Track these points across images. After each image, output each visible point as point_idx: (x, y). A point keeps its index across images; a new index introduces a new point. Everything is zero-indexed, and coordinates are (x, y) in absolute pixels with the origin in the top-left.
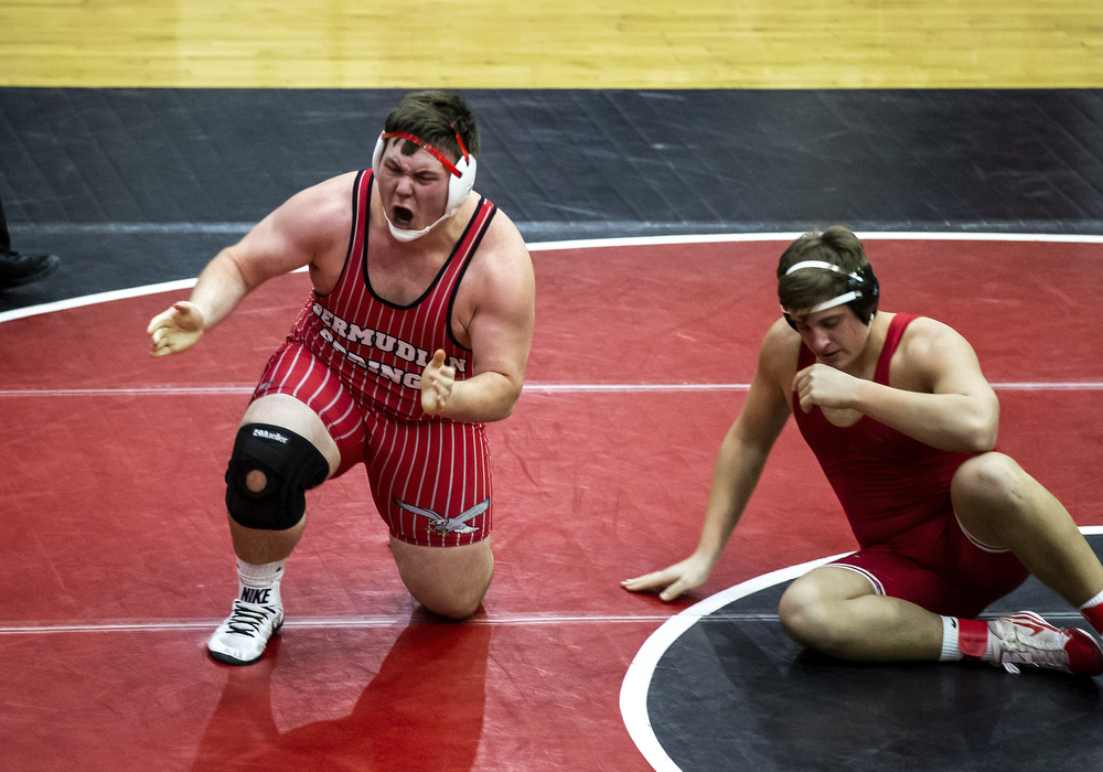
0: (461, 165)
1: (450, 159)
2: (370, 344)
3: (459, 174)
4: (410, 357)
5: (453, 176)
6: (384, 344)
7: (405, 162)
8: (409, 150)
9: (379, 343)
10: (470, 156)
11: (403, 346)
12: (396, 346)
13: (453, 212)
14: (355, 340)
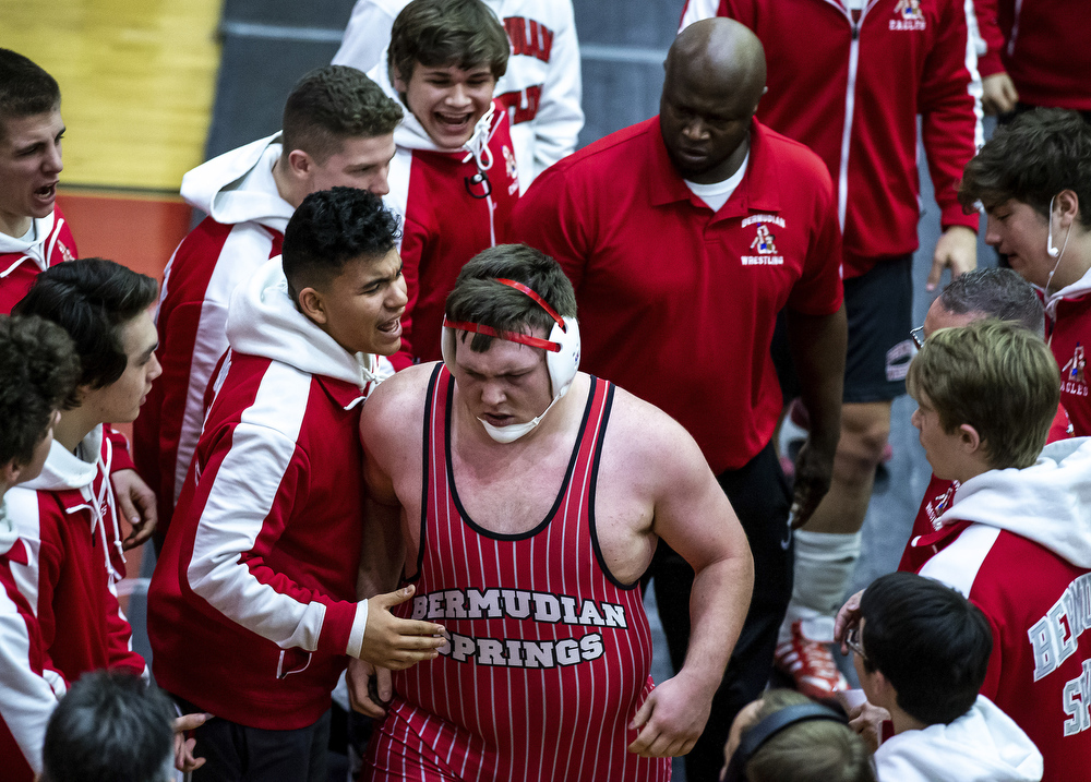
0: (556, 335)
1: (539, 334)
2: (499, 613)
3: (557, 347)
4: (555, 616)
5: (549, 353)
6: (517, 608)
7: (482, 362)
8: (482, 346)
9: (511, 609)
10: (565, 319)
11: (540, 599)
12: (532, 604)
13: (564, 391)
14: (478, 614)
